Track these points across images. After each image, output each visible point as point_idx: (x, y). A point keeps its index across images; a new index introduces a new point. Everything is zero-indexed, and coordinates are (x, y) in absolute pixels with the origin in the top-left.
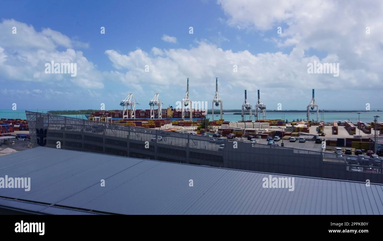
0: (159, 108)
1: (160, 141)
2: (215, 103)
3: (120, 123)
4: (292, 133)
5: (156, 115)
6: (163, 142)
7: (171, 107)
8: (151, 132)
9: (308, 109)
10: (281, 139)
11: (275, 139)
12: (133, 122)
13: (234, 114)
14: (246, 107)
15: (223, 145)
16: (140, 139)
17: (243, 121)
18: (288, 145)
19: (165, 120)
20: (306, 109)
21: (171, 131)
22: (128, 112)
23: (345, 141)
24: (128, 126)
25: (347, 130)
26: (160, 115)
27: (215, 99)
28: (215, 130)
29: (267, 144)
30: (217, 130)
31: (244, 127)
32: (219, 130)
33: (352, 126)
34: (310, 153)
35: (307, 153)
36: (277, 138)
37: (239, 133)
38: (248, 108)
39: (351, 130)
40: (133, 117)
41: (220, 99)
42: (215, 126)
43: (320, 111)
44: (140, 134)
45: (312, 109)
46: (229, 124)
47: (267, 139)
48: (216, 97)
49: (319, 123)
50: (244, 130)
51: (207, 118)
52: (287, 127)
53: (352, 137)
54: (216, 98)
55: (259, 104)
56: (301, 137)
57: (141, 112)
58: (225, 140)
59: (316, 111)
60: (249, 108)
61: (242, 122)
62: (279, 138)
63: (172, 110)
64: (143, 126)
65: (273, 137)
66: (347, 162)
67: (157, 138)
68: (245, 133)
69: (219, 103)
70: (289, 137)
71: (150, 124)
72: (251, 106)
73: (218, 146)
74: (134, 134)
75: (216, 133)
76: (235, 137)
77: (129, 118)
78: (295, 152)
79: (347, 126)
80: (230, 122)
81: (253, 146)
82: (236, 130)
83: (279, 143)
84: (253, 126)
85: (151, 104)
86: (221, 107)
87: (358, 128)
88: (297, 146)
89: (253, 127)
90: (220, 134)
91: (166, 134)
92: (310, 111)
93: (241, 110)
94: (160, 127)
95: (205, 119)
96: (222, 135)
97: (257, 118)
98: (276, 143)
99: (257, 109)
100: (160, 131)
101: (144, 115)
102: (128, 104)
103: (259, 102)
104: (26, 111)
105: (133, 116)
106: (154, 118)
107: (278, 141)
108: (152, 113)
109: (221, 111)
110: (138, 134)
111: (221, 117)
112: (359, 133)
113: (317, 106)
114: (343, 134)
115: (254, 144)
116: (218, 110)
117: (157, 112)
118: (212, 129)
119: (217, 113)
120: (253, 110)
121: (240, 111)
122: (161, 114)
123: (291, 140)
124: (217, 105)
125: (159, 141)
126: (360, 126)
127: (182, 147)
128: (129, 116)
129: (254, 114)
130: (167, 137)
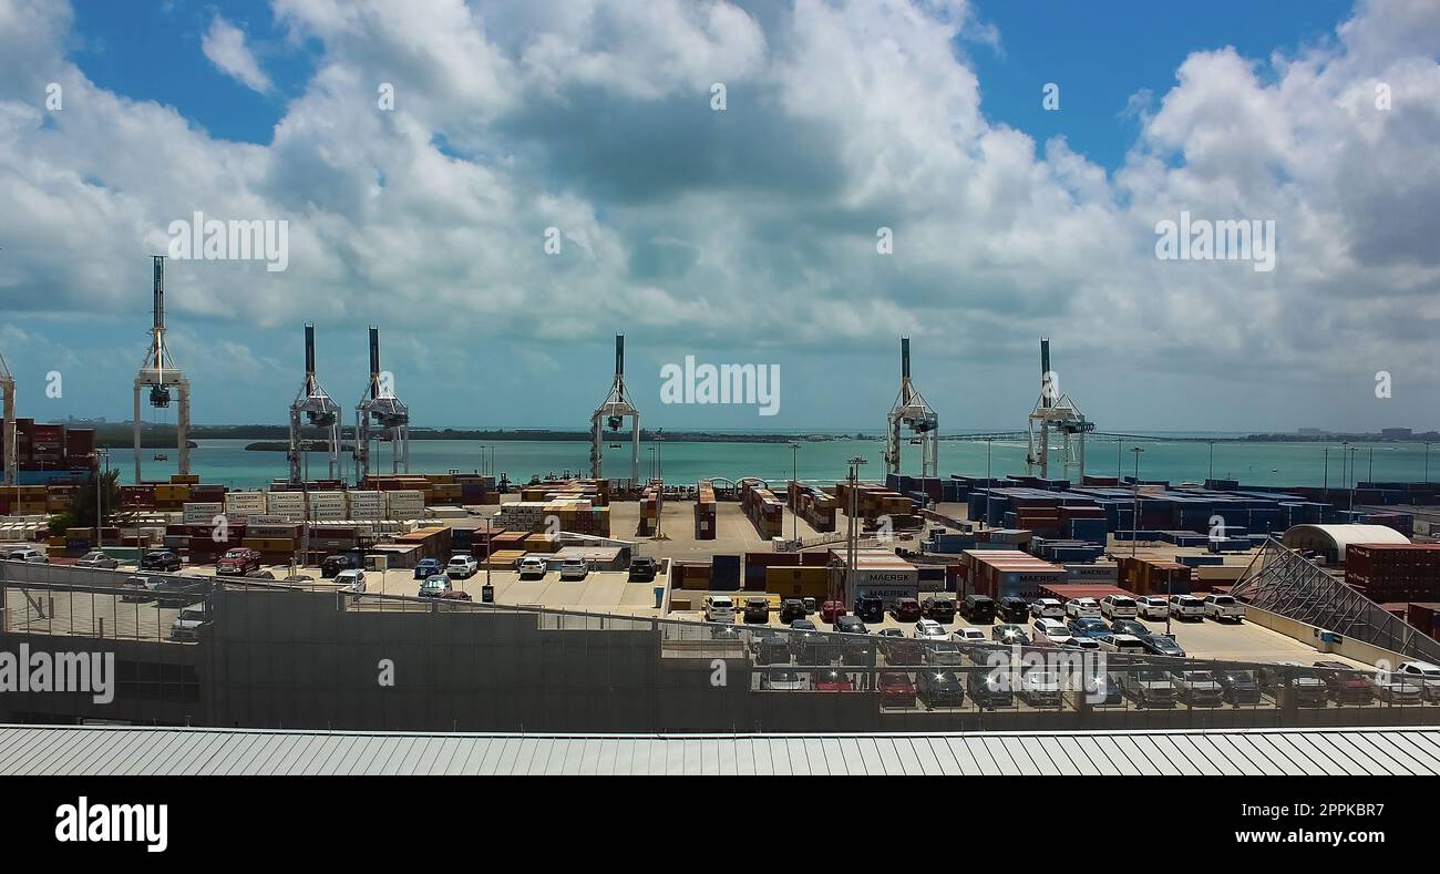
2: (146, 391)
4: (526, 536)
9: (596, 425)
10: (479, 567)
11: (452, 568)
13: (249, 448)
14: (312, 415)
15: (198, 608)
17: (296, 485)
18: (511, 592)
20: (587, 426)
23: (742, 564)
25: (751, 517)
27: (151, 369)
28: (152, 534)
29: (416, 595)
30: (161, 532)
31: (302, 515)
32: (171, 530)
33: (769, 501)
34: (609, 625)
35: (594, 625)
36: (462, 562)
37: (276, 547)
38: (323, 419)
39: (768, 521)
41: (174, 370)
42: (146, 514)
43: (645, 437)
45: (614, 424)
46: (223, 500)
47: (418, 570)
48: (153, 356)
49: (642, 489)
50: (300, 528)
51: (103, 469)
52: (504, 510)
53: (767, 547)
54: (156, 364)
55: (373, 397)
56: (568, 553)
58: (204, 583)
59: (628, 437)
60: (328, 419)
61: (289, 488)
62: (471, 565)
65: (445, 558)
66: (752, 656)
68: (306, 538)
69: (173, 392)
70: (516, 554)
72: (339, 410)
73: (170, 616)
75: (153, 546)
76: (257, 564)
78: (548, 624)
79: (748, 501)
80: (227, 490)
81: (349, 610)
82: (262, 532)
83: (473, 587)
84: (348, 506)
86: (183, 409)
87: (791, 507)
88: (550, 594)
89: (344, 514)
90: (174, 550)
92: (607, 437)
93: (287, 429)
95: (91, 476)
96: (186, 559)
97: (367, 468)
98: (457, 585)
99: (366, 421)
103: (374, 390)
107: (467, 576)
109: (181, 434)
111: (184, 464)
112: (795, 529)
113: (634, 413)
114: (738, 535)
115: (356, 596)
116: (165, 427)
118: (131, 526)
119: (159, 439)
120: (343, 430)
121: (281, 432)
123: (525, 570)
124: (160, 398)
126: (797, 498)
129: (352, 449)
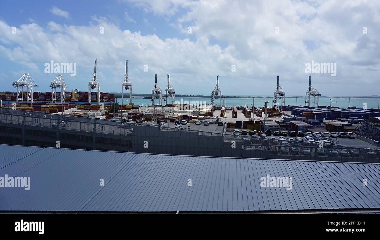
0: (62, 90)
1: (62, 126)
2: (124, 87)
4: (198, 117)
5: (59, 98)
6: (67, 128)
7: (77, 89)
8: (51, 117)
9: (212, 95)
10: (188, 122)
11: (182, 123)
12: (30, 106)
13: (144, 98)
14: (156, 92)
15: (132, 129)
16: (38, 125)
17: (153, 106)
18: (194, 128)
19: (69, 104)
20: (211, 95)
21: (76, 116)
22: (24, 95)
23: (242, 123)
24: (24, 111)
25: (244, 114)
26: (64, 98)
27: (125, 83)
28: (125, 115)
29: (175, 128)
30: (127, 114)
31: (154, 112)
32: (129, 114)
33: (248, 110)
34: (213, 135)
35: (210, 135)
36: (184, 121)
37: (148, 117)
38: (158, 93)
39: (247, 114)
40: (30, 101)
41: (130, 83)
42: (124, 111)
43: (223, 97)
44: (38, 119)
45: (216, 94)
46: (139, 108)
47: (175, 123)
48: (126, 80)
49: (222, 108)
50: (153, 114)
51: (116, 102)
52: (193, 111)
53: (247, 120)
54: (126, 82)
55: (168, 88)
56: (206, 120)
57: (40, 95)
58: (134, 124)
59: (219, 97)
60: (159, 93)
61: (151, 106)
62: (186, 122)
63: (77, 93)
64: (43, 110)
65: (181, 120)
66: (242, 142)
67: (59, 123)
68: (154, 117)
69: (129, 87)
70: (196, 120)
71: (52, 108)
72: (161, 91)
73: (127, 131)
74: (31, 120)
75: (125, 117)
76: (144, 121)
77: (25, 102)
78: (200, 134)
79: (243, 110)
80: (139, 106)
81: (161, 130)
82: (146, 115)
83: (186, 127)
84: (163, 110)
85: (52, 86)
86: (131, 90)
87: (252, 112)
88: (202, 129)
89: (162, 112)
90: (129, 118)
91: (70, 119)
92: (215, 97)
93: (151, 95)
94: (64, 112)
95: (114, 103)
96: (131, 120)
97: (167, 103)
98: (183, 126)
99: (167, 93)
100: (62, 116)
101: (44, 98)
102: (23, 85)
103: (168, 87)
105: (30, 99)
106: (56, 102)
107: (185, 124)
108: (54, 96)
109: (131, 95)
110: (36, 120)
111: (131, 101)
112: (253, 116)
113: (220, 92)
114: (241, 117)
115: (163, 127)
116: (128, 94)
117: (59, 95)
118: (121, 113)
119: (127, 96)
120: (162, 95)
121: (150, 95)
122: (65, 97)
123: (197, 123)
124: (127, 88)
126: (254, 110)
127: (88, 133)
128: (25, 99)
129: (164, 99)
130: (71, 123)
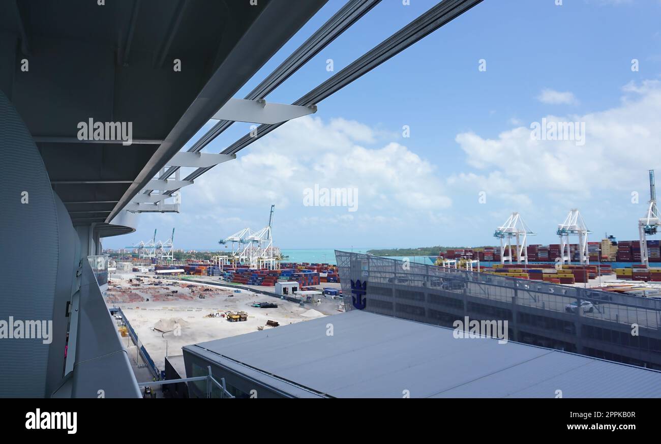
0: (581, 240)
1: (587, 312)
3: (496, 271)
5: (575, 256)
6: (596, 315)
7: (611, 237)
8: (564, 291)
12: (524, 271)
16: (539, 305)
19: (598, 267)
21: (615, 291)
22: (512, 251)
24: (514, 279)
26: (585, 255)
40: (523, 261)
44: (539, 294)
57: (539, 250)
63: (614, 244)
64: (547, 279)
67: (579, 305)
71: (562, 276)
74: (526, 295)
77: (515, 263)
85: (561, 232)
91: (603, 299)
94: (587, 282)
100: (585, 290)
101: (546, 255)
102: (510, 234)
104: (335, 250)
105: (522, 258)
106: (569, 263)
108: (565, 252)
110: (535, 296)
117: (576, 249)
122: (587, 252)
125: (585, 312)
128: (515, 259)
130: (606, 305)
